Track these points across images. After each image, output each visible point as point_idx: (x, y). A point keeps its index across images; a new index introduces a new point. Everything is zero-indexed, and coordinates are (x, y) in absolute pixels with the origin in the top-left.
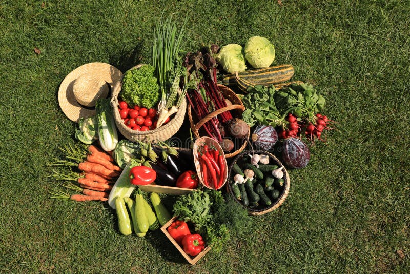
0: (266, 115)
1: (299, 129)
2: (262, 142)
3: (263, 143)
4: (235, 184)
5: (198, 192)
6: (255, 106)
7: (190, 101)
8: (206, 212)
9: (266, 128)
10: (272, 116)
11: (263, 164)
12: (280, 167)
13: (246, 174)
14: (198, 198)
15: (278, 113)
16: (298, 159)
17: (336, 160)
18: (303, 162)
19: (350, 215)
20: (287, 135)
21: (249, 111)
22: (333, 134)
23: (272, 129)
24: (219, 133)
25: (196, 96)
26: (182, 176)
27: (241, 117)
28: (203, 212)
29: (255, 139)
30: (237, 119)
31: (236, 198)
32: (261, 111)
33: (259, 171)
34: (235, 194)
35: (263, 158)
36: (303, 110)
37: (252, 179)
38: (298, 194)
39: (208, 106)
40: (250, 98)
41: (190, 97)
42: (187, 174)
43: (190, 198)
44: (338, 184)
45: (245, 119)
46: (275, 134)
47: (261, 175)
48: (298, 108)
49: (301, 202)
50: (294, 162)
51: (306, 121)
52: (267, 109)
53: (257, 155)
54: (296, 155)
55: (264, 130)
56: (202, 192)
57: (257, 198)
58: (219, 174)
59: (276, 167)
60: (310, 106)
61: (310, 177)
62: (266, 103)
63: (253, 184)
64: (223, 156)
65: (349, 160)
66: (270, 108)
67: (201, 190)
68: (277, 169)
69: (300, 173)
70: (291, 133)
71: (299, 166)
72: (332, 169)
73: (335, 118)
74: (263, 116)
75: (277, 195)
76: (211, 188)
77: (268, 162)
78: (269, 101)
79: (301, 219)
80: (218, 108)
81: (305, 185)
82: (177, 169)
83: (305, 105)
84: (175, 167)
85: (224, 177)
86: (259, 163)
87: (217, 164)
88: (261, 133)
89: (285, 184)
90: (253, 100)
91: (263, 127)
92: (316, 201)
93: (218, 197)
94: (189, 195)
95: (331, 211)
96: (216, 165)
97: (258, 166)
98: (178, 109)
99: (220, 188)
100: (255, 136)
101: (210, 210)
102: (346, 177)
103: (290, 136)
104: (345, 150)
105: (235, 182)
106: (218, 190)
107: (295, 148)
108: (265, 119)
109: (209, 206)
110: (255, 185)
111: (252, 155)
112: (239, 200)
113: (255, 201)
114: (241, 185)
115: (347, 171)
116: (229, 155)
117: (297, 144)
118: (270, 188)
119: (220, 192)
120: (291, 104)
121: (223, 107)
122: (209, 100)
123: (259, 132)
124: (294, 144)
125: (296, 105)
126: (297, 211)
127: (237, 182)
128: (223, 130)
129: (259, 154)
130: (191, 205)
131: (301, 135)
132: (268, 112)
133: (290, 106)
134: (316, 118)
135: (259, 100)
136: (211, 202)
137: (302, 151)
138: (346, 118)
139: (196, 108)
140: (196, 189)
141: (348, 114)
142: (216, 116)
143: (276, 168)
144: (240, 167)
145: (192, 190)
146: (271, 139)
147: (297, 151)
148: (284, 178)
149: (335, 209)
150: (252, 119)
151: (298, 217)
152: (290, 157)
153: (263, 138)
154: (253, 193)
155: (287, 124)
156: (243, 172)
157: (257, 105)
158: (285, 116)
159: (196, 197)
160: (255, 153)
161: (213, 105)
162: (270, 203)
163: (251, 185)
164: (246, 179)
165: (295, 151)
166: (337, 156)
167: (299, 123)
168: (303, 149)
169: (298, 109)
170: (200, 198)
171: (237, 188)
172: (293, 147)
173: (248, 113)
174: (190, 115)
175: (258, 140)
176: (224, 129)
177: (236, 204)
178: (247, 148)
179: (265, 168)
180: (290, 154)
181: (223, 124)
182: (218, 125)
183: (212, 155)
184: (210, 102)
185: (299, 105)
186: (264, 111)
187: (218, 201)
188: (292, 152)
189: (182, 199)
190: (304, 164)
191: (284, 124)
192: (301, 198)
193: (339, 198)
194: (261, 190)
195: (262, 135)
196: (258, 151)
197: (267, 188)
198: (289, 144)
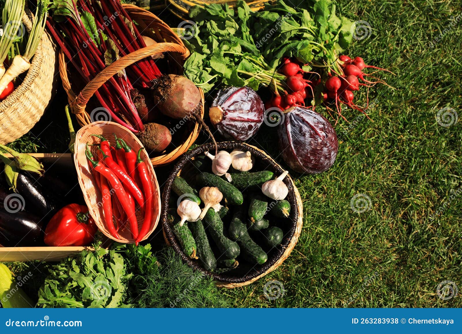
0: (237, 64)
1: (307, 89)
2: (233, 123)
3: (235, 126)
4: (182, 223)
5: (95, 254)
6: (210, 47)
7: (62, 44)
8: (118, 297)
9: (240, 93)
10: (249, 65)
11: (239, 172)
12: (277, 174)
13: (204, 197)
14: (95, 267)
15: (262, 58)
16: (314, 152)
17: (390, 147)
18: (326, 158)
19: (432, 263)
20: (285, 104)
21: (198, 58)
22: (376, 94)
23: (252, 95)
24: (136, 113)
25: (75, 31)
26: (55, 217)
27: (181, 71)
28: (110, 299)
29: (218, 118)
30: (172, 76)
31: (187, 256)
32: (225, 55)
33: (233, 188)
34: (182, 247)
35: (239, 157)
36: (315, 47)
37: (218, 207)
38: (320, 229)
39: (103, 52)
40: (198, 31)
41: (60, 36)
42: (67, 211)
43: (77, 270)
44: (399, 197)
45: (191, 75)
46: (258, 103)
47: (239, 197)
48: (305, 42)
49: (328, 244)
50: (306, 160)
51: (322, 71)
52: (237, 51)
53: (224, 153)
54: (310, 144)
55: (235, 97)
56: (106, 251)
57: (234, 249)
58: (143, 204)
59: (270, 175)
60: (327, 38)
61: (340, 189)
62: (234, 39)
63: (223, 219)
64: (146, 163)
65: (415, 145)
66: (244, 49)
67: (104, 247)
68: (273, 179)
69: (318, 184)
70: (292, 99)
71: (318, 167)
72: (383, 168)
73: (377, 62)
74: (229, 67)
75: (278, 238)
76: (125, 241)
77: (251, 166)
78: (239, 33)
79: (332, 283)
80: (125, 52)
81: (332, 207)
82: (44, 201)
83: (317, 35)
84: (40, 196)
85: (154, 211)
86: (232, 170)
87: (134, 182)
88: (228, 103)
89: (293, 211)
90: (204, 35)
91: (231, 91)
92: (358, 240)
93: (144, 259)
94: (74, 263)
95: (394, 257)
96: (133, 185)
97: (229, 178)
98: (31, 61)
99: (145, 238)
100: (216, 112)
101: (127, 291)
102: (414, 181)
103: (291, 105)
104: (405, 125)
105: (180, 219)
106: (144, 243)
107: (305, 128)
108: (234, 73)
109: (124, 281)
110: (227, 219)
111: (213, 153)
112: (194, 260)
113: (230, 257)
114: (195, 223)
115: (416, 167)
116: (160, 159)
117: (309, 119)
118: (261, 223)
119: (148, 247)
120: (288, 36)
121: (136, 49)
122: (105, 38)
123: (224, 101)
124: (303, 121)
125: (299, 37)
126: (322, 266)
127: (185, 218)
128: (144, 105)
129: (230, 151)
130: (78, 287)
131: (313, 102)
132: (240, 58)
133: (287, 41)
134: (342, 63)
135: (218, 35)
136: (128, 272)
137: (323, 134)
138: (399, 60)
139: (77, 60)
140: (92, 247)
141: (401, 52)
142: (122, 71)
143: (270, 177)
144: (190, 183)
145: (81, 248)
146: (253, 116)
147: (311, 136)
148: (290, 197)
149: (399, 251)
150: (205, 74)
151: (325, 278)
152: (298, 151)
153: (235, 115)
154: (225, 240)
155: (282, 82)
156: (198, 195)
157: (215, 44)
158: (276, 64)
159: (90, 266)
160: (220, 150)
161: (114, 47)
162: (264, 258)
163: (217, 222)
164: (206, 210)
165: (308, 135)
166: (389, 140)
167: (306, 76)
168: (322, 129)
169: (304, 46)
170: (101, 267)
171: (187, 232)
172: (301, 127)
173: (195, 62)
174: (65, 77)
175: (224, 118)
176: (146, 102)
177: (186, 271)
178: (202, 139)
179: (246, 180)
180: (296, 142)
181: (142, 91)
182: (131, 94)
183: (121, 163)
184: (107, 42)
185: (305, 35)
186: (232, 56)
187: (145, 268)
188: (302, 139)
189: (58, 274)
190: (327, 161)
191: (276, 82)
192: (327, 237)
193: (405, 228)
194: (241, 232)
195: (232, 108)
196: (225, 144)
197: (255, 224)
198: (291, 121)
